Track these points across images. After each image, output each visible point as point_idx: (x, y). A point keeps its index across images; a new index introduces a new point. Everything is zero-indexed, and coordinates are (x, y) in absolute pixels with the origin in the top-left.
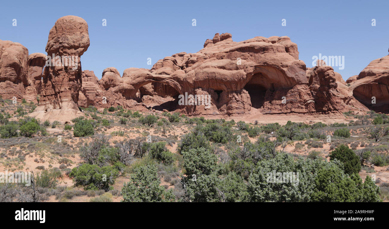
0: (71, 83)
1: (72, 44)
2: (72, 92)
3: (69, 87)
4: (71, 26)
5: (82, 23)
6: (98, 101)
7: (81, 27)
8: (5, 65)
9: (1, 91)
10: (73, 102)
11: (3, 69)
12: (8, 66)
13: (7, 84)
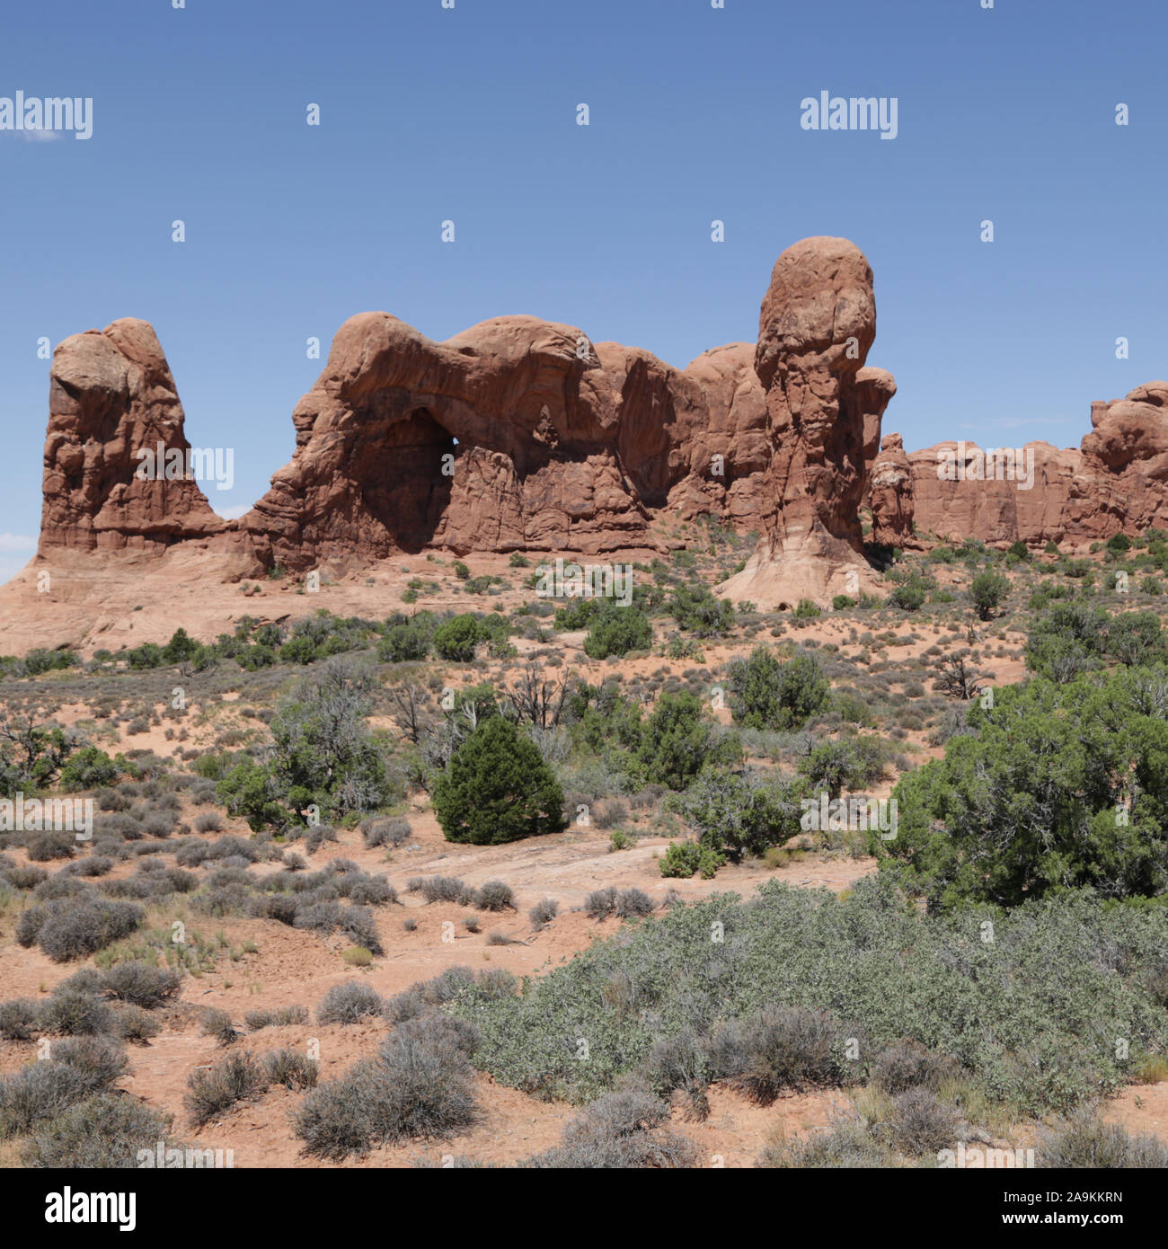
0: (813, 468)
1: (808, 335)
2: (819, 500)
3: (807, 486)
4: (804, 274)
5: (841, 258)
6: (1078, 516)
7: (837, 272)
8: (746, 425)
9: (737, 506)
10: (820, 534)
11: (739, 436)
12: (753, 427)
13: (756, 483)
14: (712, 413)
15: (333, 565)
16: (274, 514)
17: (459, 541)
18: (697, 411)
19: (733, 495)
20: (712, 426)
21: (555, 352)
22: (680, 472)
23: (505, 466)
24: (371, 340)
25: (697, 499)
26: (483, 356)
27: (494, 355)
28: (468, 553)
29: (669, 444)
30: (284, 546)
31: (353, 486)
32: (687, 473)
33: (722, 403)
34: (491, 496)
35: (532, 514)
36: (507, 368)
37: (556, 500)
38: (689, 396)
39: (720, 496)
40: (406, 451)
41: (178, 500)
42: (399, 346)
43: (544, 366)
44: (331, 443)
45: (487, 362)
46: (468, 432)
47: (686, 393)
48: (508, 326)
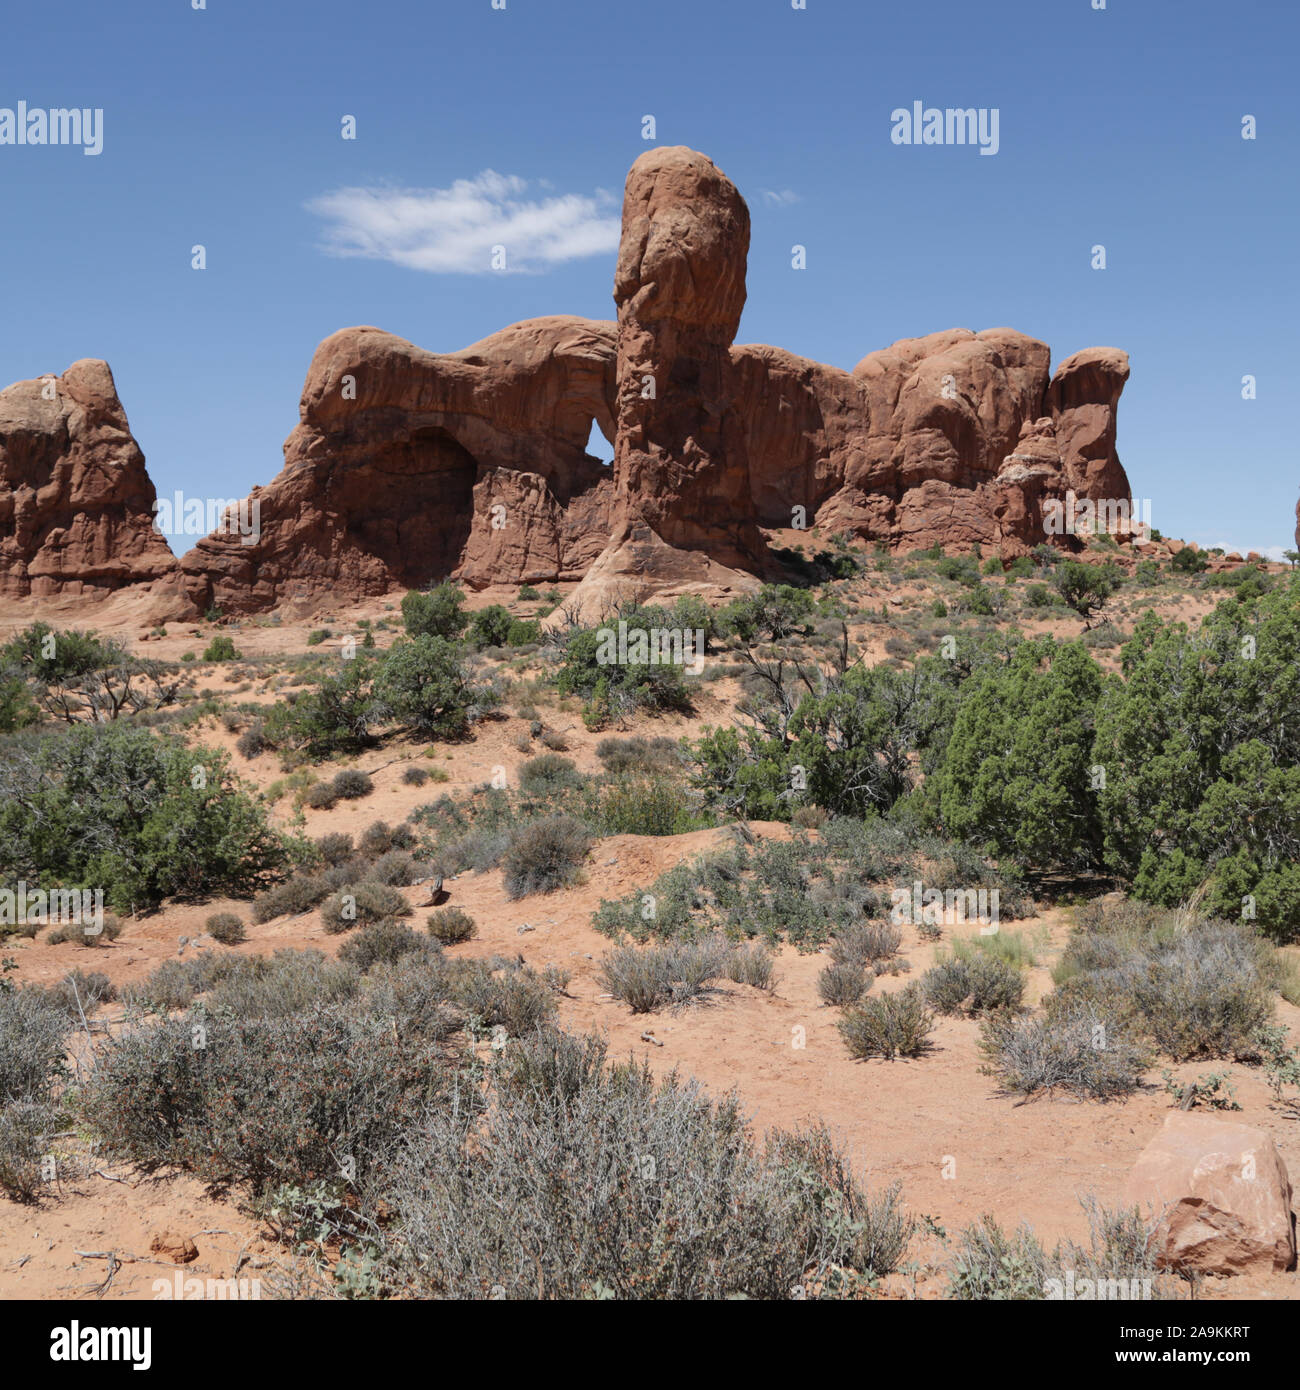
0: (633, 456)
2: (644, 499)
3: (628, 479)
8: (912, 425)
9: (908, 521)
10: (639, 544)
11: (907, 438)
12: (920, 427)
13: (928, 493)
14: (873, 415)
15: (297, 605)
16: (217, 552)
17: (476, 574)
18: (853, 414)
19: (903, 508)
20: (873, 430)
21: (581, 352)
22: (832, 485)
23: (537, 487)
24: (338, 358)
25: (851, 514)
26: (493, 364)
27: (507, 362)
28: (487, 586)
29: (812, 454)
30: (229, 585)
31: (331, 518)
32: (841, 485)
33: (883, 401)
34: (516, 522)
35: (574, 540)
36: (523, 376)
37: (601, 522)
38: (841, 396)
39: (884, 511)
40: (431, 477)
41: (128, 542)
42: (376, 361)
43: (573, 370)
44: (296, 473)
45: (498, 371)
46: (488, 452)
47: (837, 393)
48: (529, 329)
